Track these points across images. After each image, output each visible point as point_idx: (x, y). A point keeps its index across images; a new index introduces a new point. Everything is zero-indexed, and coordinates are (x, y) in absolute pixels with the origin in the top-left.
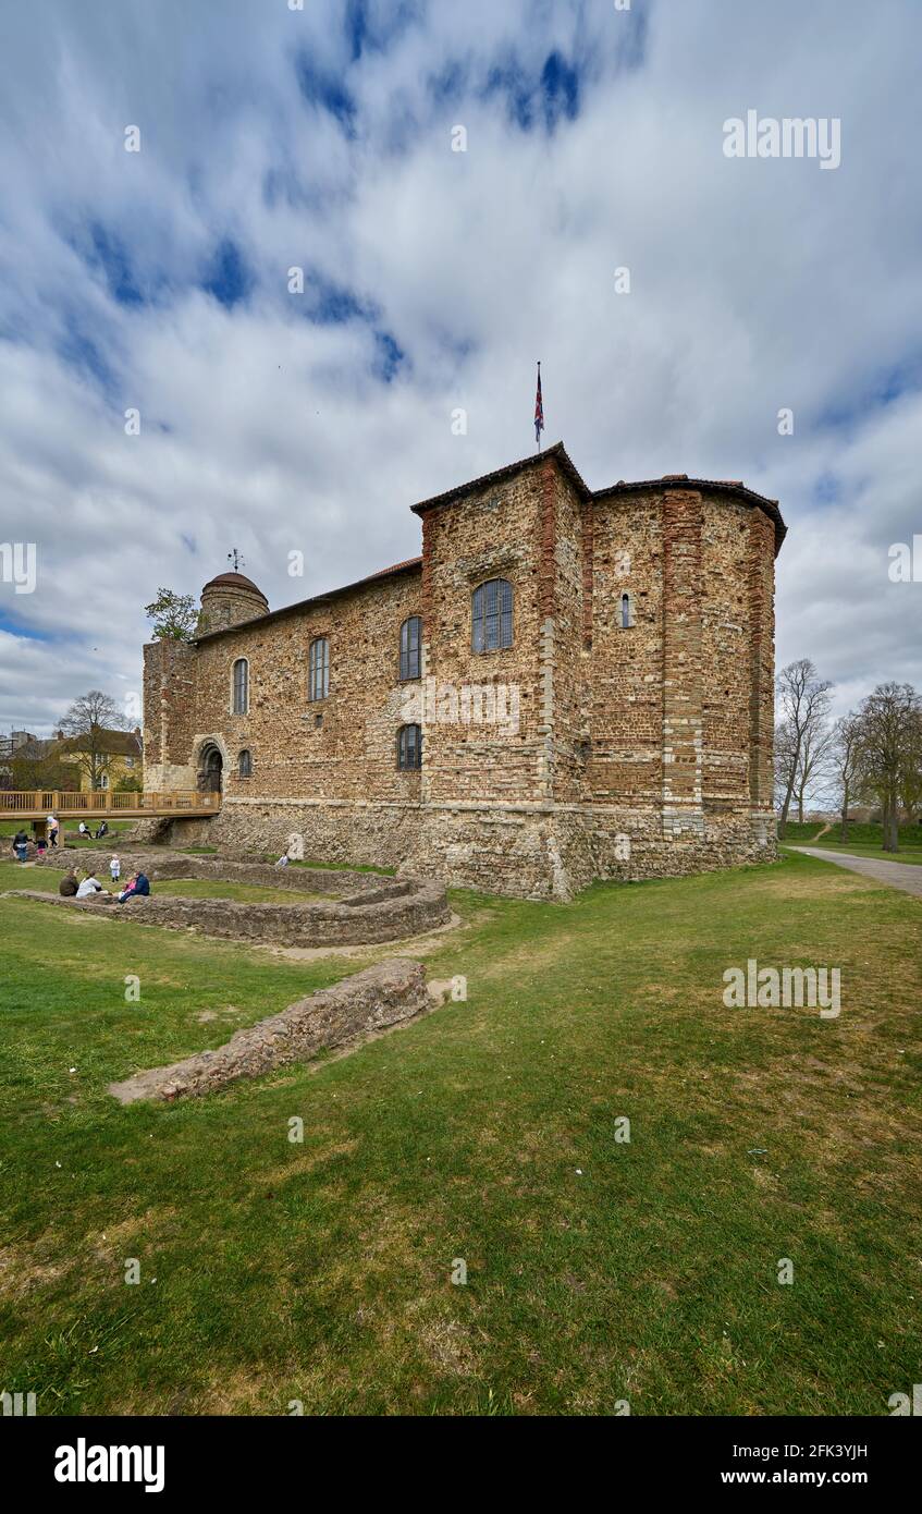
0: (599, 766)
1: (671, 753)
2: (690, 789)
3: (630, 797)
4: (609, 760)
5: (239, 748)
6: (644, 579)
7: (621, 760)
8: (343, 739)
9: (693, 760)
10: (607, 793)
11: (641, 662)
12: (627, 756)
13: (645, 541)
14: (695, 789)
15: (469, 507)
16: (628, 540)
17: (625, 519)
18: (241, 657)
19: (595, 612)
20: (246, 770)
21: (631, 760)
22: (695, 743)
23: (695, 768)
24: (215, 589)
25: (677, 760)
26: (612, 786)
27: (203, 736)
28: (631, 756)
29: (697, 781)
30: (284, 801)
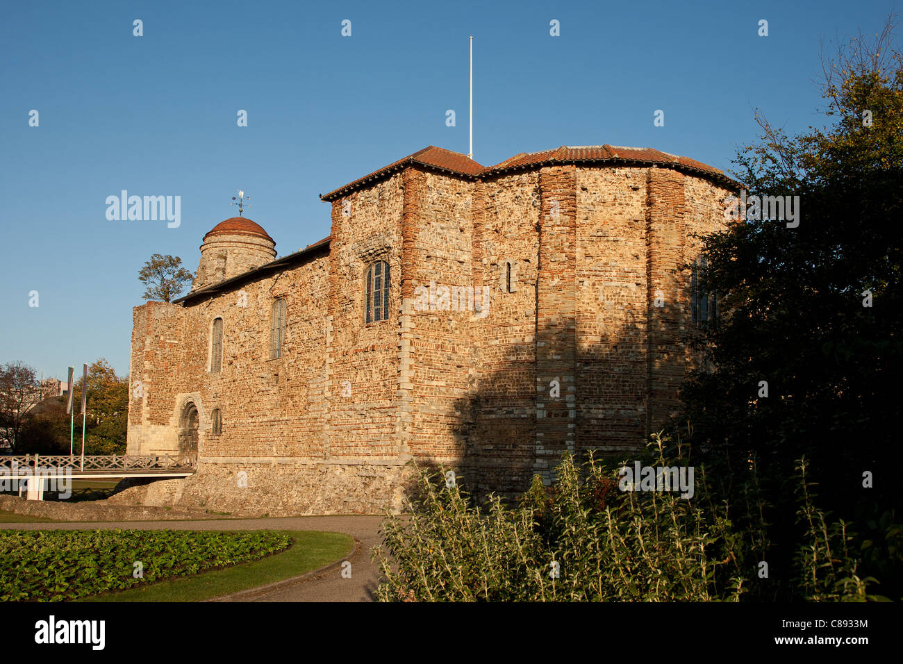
0: (485, 422)
1: (543, 409)
2: (563, 443)
3: (511, 451)
4: (494, 416)
5: (213, 406)
6: (526, 247)
7: (503, 417)
8: (292, 397)
9: (566, 414)
10: (492, 447)
11: (522, 323)
12: (508, 412)
13: (527, 213)
14: (567, 443)
15: (363, 198)
16: (512, 212)
17: (510, 194)
18: (218, 316)
19: (485, 278)
20: (218, 429)
21: (512, 416)
22: (567, 399)
23: (567, 422)
24: (213, 238)
25: (549, 415)
26: (495, 441)
27: (185, 395)
28: (512, 412)
29: (569, 434)
30: (244, 460)
